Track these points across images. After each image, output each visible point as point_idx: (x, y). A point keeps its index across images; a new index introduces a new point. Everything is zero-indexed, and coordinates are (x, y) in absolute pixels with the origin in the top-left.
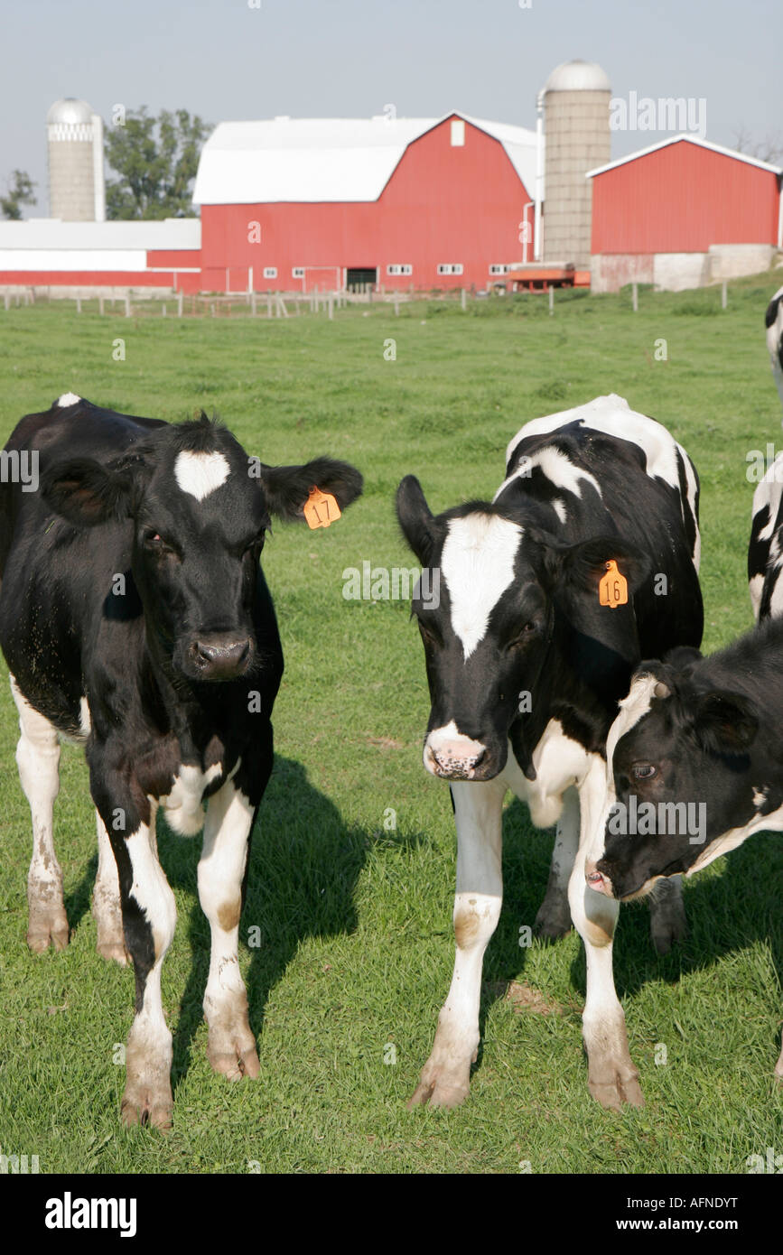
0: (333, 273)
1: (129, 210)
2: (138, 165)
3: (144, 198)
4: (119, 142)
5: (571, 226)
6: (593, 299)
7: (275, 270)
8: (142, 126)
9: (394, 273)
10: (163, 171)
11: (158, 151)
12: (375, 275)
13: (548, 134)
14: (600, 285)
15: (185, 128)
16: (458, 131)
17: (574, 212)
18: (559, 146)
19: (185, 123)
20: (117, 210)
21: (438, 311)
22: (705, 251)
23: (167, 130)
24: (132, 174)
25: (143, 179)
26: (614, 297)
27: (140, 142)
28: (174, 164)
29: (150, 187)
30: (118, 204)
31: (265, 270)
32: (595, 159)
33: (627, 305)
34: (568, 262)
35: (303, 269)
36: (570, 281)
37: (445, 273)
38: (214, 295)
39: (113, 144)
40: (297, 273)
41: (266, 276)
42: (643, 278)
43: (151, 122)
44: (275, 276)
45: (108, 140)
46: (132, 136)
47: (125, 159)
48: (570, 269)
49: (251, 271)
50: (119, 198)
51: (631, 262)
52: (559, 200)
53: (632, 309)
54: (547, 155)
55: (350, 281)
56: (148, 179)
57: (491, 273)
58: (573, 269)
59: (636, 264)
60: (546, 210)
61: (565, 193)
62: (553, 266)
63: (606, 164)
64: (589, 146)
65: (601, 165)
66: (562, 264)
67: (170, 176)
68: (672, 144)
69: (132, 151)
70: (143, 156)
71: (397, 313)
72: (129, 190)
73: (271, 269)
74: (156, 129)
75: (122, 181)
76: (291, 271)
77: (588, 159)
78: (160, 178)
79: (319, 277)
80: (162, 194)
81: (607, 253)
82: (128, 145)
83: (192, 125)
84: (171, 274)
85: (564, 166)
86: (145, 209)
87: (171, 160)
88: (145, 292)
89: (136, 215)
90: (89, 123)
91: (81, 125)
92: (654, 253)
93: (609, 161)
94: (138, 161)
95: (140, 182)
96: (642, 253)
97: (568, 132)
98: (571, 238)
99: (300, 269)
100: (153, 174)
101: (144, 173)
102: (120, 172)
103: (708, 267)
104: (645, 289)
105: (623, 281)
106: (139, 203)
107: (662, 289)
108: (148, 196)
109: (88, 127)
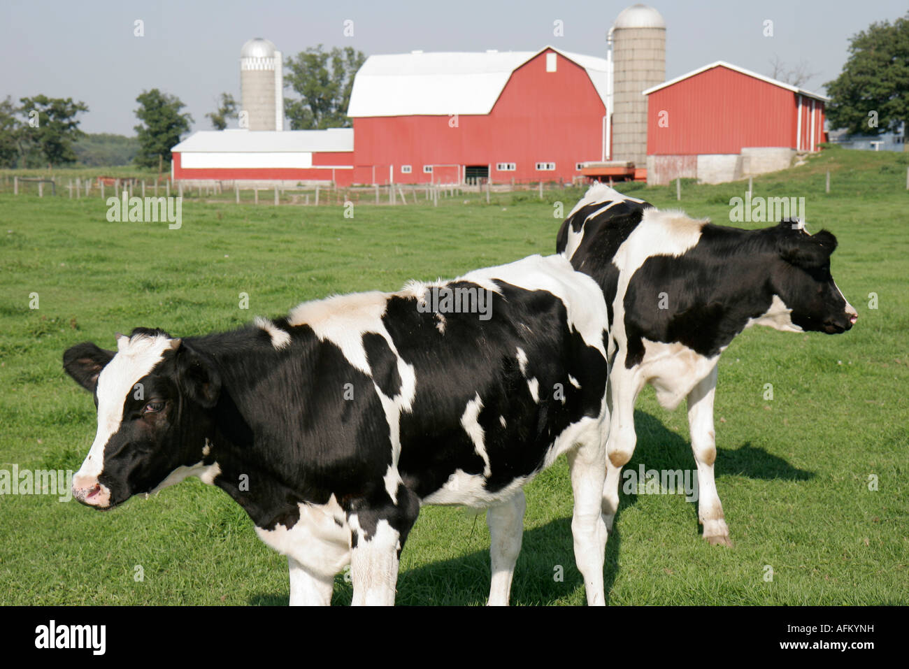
0: (455, 169)
1: (308, 123)
2: (315, 89)
3: (320, 113)
4: (301, 72)
5: (634, 133)
6: (648, 190)
7: (410, 167)
8: (319, 59)
9: (502, 170)
10: (334, 93)
11: (330, 78)
12: (487, 171)
13: (616, 61)
14: (654, 179)
15: (351, 61)
16: (551, 61)
17: (637, 122)
18: (624, 71)
19: (352, 57)
20: (299, 122)
21: (521, 200)
22: (738, 153)
23: (337, 62)
24: (311, 96)
25: (319, 99)
26: (664, 189)
27: (317, 71)
28: (343, 88)
29: (324, 105)
30: (300, 118)
31: (403, 167)
32: (652, 81)
33: (673, 195)
34: (629, 161)
35: (432, 166)
36: (631, 176)
37: (541, 169)
38: (363, 186)
39: (296, 73)
40: (427, 169)
41: (403, 172)
42: (688, 174)
43: (325, 56)
44: (410, 172)
45: (293, 70)
46: (311, 67)
47: (305, 84)
48: (631, 166)
49: (392, 168)
50: (301, 113)
51: (679, 161)
52: (625, 113)
53: (676, 199)
54: (615, 78)
55: (468, 175)
56: (323, 100)
57: (577, 169)
58: (633, 167)
59: (683, 162)
60: (614, 121)
61: (629, 107)
62: (619, 165)
63: (660, 84)
64: (648, 71)
65: (657, 84)
66: (624, 163)
67: (339, 97)
68: (711, 69)
69: (311, 78)
70: (319, 82)
71: (488, 201)
72: (309, 107)
73: (407, 167)
74: (330, 62)
75: (303, 101)
76: (422, 168)
77: (647, 81)
78: (332, 99)
79: (444, 173)
80: (333, 110)
81: (659, 155)
82: (307, 74)
83: (356, 58)
84: (331, 170)
85: (628, 87)
86: (320, 121)
87: (340, 85)
88: (310, 184)
89: (313, 126)
90: (272, 57)
91: (266, 58)
92: (697, 154)
93: (664, 82)
94: (316, 86)
95: (317, 101)
96: (688, 154)
97: (632, 60)
98: (634, 142)
99: (429, 166)
100: (326, 95)
101: (320, 95)
102: (302, 94)
103: (740, 165)
104: (687, 183)
105: (672, 176)
106: (316, 117)
107: (703, 182)
108: (323, 113)
109: (271, 60)
